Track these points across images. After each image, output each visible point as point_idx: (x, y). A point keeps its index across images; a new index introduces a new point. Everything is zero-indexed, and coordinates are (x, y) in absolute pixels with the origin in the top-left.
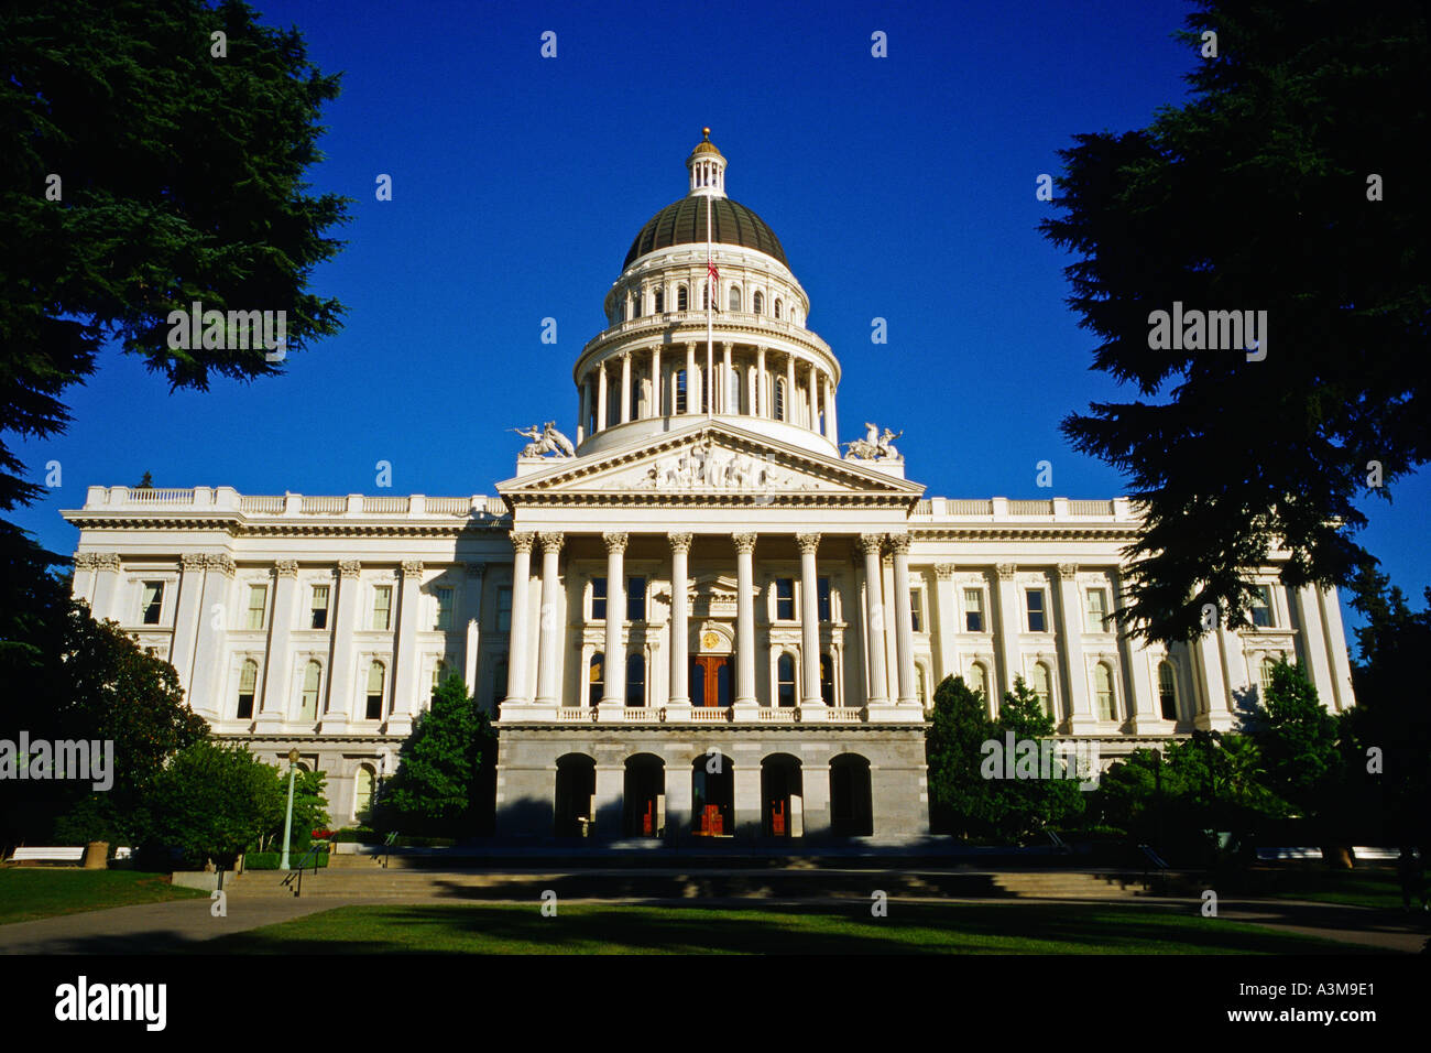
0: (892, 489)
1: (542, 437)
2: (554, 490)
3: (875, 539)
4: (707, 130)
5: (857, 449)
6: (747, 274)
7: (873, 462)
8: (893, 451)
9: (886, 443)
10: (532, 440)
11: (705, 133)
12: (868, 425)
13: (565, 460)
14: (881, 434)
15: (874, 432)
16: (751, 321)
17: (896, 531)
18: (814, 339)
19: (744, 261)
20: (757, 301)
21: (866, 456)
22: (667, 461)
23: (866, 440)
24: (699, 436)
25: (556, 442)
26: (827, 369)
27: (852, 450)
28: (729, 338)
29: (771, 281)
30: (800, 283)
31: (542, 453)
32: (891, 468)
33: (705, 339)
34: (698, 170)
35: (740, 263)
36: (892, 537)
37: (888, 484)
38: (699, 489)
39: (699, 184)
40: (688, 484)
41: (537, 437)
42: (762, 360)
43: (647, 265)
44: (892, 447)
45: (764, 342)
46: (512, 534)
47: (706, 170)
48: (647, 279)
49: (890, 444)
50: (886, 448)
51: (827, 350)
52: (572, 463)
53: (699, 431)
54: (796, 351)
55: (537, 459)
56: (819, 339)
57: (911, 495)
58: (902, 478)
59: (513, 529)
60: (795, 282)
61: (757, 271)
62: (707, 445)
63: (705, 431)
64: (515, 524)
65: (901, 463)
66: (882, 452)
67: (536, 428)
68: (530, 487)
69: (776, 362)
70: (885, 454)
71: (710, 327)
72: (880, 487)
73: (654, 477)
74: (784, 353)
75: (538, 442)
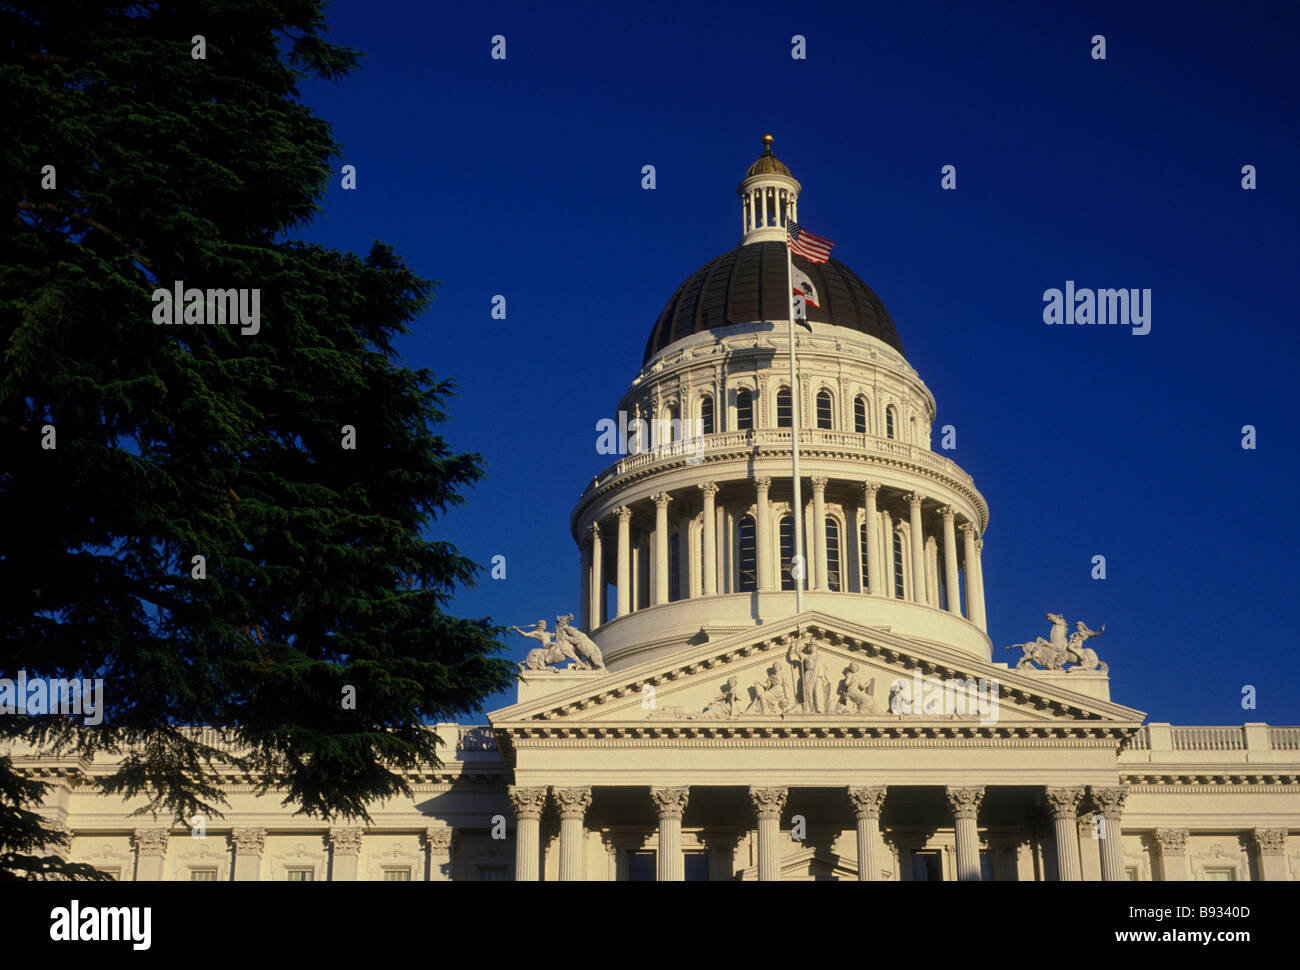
0: (1093, 717)
1: (553, 639)
2: (575, 718)
3: (1069, 794)
4: (769, 138)
5: (1037, 654)
6: (844, 368)
7: (1061, 673)
8: (1091, 656)
9: (1080, 644)
10: (538, 643)
11: (765, 142)
12: (1053, 617)
13: (590, 673)
14: (1072, 629)
15: (1060, 629)
16: (853, 445)
17: (1102, 783)
18: (949, 468)
19: (838, 347)
20: (860, 409)
21: (1050, 665)
22: (748, 675)
23: (1049, 641)
24: (796, 634)
25: (575, 645)
26: (970, 514)
27: (1028, 656)
28: (822, 471)
29: (880, 377)
30: (921, 377)
31: (553, 664)
32: (1090, 684)
33: (789, 474)
34: (758, 202)
35: (834, 352)
36: (1095, 791)
37: (1086, 710)
38: (798, 717)
39: (759, 224)
40: (779, 712)
41: (546, 637)
42: (872, 502)
43: (687, 354)
44: (1091, 652)
45: (875, 477)
46: (513, 790)
47: (771, 202)
48: (690, 376)
49: (1085, 645)
50: (1080, 652)
51: (968, 482)
52: (601, 680)
53: (794, 629)
54: (922, 488)
55: (548, 673)
56: (957, 467)
57: (1124, 727)
58: (1107, 698)
59: (514, 784)
60: (914, 376)
61: (858, 364)
62: (807, 650)
63: (803, 628)
64: (517, 774)
65: (1104, 674)
66: (1075, 659)
67: (543, 624)
68: (541, 717)
69: (894, 503)
70: (1079, 662)
71: (796, 454)
72: (1077, 714)
73: (727, 700)
74: (906, 492)
75: (550, 646)
